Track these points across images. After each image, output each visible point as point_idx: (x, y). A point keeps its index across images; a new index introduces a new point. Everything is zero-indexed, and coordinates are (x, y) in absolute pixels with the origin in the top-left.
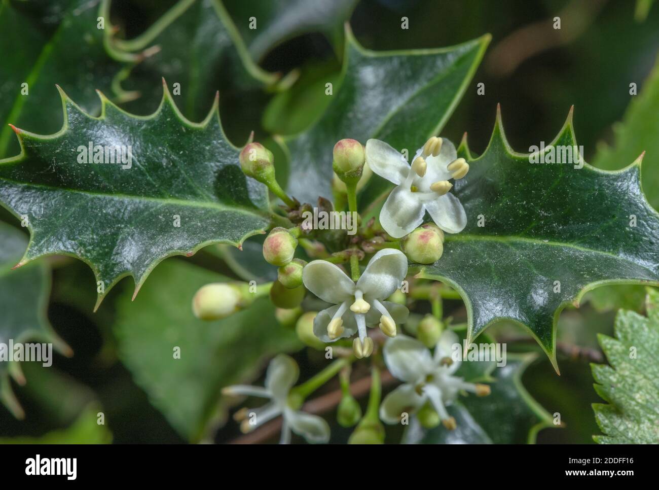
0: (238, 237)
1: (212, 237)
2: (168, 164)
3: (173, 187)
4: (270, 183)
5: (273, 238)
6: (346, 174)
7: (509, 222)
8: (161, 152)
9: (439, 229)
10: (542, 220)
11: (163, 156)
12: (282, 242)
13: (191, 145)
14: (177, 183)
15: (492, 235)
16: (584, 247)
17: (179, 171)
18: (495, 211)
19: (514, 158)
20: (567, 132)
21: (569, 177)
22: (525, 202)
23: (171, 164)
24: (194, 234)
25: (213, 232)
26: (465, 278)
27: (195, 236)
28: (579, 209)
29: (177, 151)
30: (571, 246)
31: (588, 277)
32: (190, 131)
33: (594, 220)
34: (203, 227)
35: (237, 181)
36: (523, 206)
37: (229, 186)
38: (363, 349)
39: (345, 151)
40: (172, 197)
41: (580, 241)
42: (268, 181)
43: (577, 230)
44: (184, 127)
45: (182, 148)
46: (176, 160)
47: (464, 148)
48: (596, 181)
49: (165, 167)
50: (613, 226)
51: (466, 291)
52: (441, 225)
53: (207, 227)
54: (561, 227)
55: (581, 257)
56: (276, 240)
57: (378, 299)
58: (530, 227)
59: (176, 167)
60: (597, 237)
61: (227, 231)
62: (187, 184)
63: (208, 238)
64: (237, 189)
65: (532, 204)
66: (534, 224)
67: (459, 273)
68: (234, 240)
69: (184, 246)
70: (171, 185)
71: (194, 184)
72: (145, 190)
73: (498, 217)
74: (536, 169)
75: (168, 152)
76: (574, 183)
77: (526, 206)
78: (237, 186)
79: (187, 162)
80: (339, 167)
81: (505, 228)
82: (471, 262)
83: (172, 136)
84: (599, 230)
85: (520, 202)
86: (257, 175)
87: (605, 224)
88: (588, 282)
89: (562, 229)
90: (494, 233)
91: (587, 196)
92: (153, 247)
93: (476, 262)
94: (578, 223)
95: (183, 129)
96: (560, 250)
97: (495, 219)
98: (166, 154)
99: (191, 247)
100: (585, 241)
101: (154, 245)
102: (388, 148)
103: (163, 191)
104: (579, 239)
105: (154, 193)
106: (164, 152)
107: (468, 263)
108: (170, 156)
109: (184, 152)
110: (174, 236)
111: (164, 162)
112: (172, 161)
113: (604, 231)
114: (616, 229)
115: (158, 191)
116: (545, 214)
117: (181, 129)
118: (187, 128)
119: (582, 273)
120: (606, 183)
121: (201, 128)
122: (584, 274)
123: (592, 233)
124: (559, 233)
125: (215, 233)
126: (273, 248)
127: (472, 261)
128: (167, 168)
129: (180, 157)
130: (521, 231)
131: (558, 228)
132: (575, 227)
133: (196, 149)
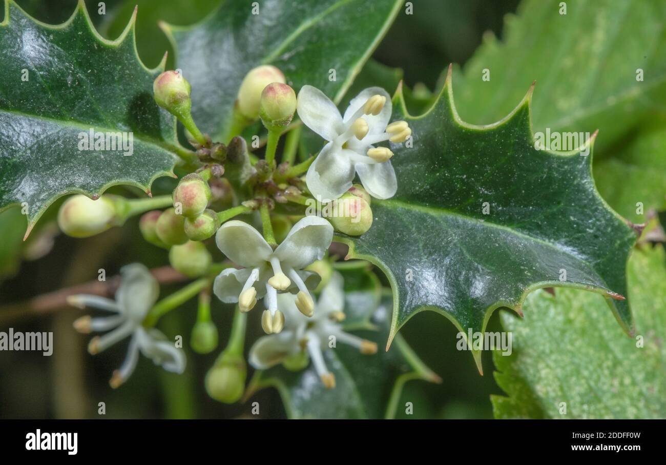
0: (146, 179)
1: (118, 176)
2: (73, 82)
3: (75, 109)
4: (184, 117)
5: (187, 187)
6: (273, 121)
7: (444, 195)
8: (67, 68)
9: (367, 193)
10: (481, 197)
11: (69, 73)
12: (197, 194)
13: (101, 64)
14: (80, 105)
15: (422, 206)
16: (522, 232)
17: (84, 92)
18: (429, 180)
19: (462, 128)
20: (525, 109)
21: (519, 156)
22: (465, 176)
23: (77, 83)
24: (97, 169)
25: (118, 168)
26: (392, 256)
27: (99, 172)
28: (523, 192)
29: (85, 69)
30: (509, 229)
31: (529, 274)
32: (102, 48)
33: (537, 205)
34: (106, 160)
35: (144, 108)
36: (462, 180)
37: (136, 113)
38: (273, 324)
39: (277, 99)
40: (74, 120)
41: (519, 225)
42: (183, 116)
43: (518, 214)
44: (97, 44)
45: (90, 66)
46: (82, 79)
47: (399, 99)
48: (547, 163)
49: (69, 85)
50: (557, 213)
51: (394, 273)
52: (369, 190)
53: (111, 161)
54: (500, 208)
55: (520, 246)
56: (191, 191)
57: (295, 268)
58: (467, 204)
59: (82, 86)
60: (538, 223)
61: (133, 169)
62: (91, 107)
63: (114, 177)
64: (144, 116)
65: (473, 179)
66: (470, 201)
67: (386, 249)
68: (141, 182)
69: (88, 184)
70: (74, 107)
71: (100, 108)
72: (45, 109)
73: (432, 188)
74: (483, 143)
75: (75, 69)
76: (522, 163)
77: (466, 180)
78: (144, 113)
79: (95, 82)
80: (267, 114)
81: (438, 200)
82: (398, 236)
83: (82, 52)
84: (541, 216)
85: (460, 175)
86: (172, 109)
87: (549, 210)
88: (530, 282)
89: (501, 210)
90: (424, 204)
91: (534, 178)
92: (51, 179)
93: (404, 236)
94: (520, 206)
95: (95, 45)
96: (497, 233)
97: (428, 189)
98: (73, 71)
99: (96, 189)
100: (525, 226)
101: (51, 176)
102: (321, 96)
103: (64, 112)
104: (518, 223)
105: (54, 113)
106: (71, 69)
107: (395, 237)
108: (77, 73)
109: (93, 71)
110: (75, 169)
111: (69, 80)
112: (78, 81)
113: (546, 218)
114: (560, 217)
115: (58, 112)
116: (486, 192)
117: (94, 45)
118: (99, 45)
119: (522, 267)
120: (555, 165)
121: (114, 47)
122: (525, 270)
123: (534, 218)
124: (497, 214)
125: (120, 170)
126: (187, 199)
127: (400, 234)
128: (72, 87)
129: (87, 77)
130: (457, 206)
131: (497, 209)
132: (517, 210)
133: (106, 69)
